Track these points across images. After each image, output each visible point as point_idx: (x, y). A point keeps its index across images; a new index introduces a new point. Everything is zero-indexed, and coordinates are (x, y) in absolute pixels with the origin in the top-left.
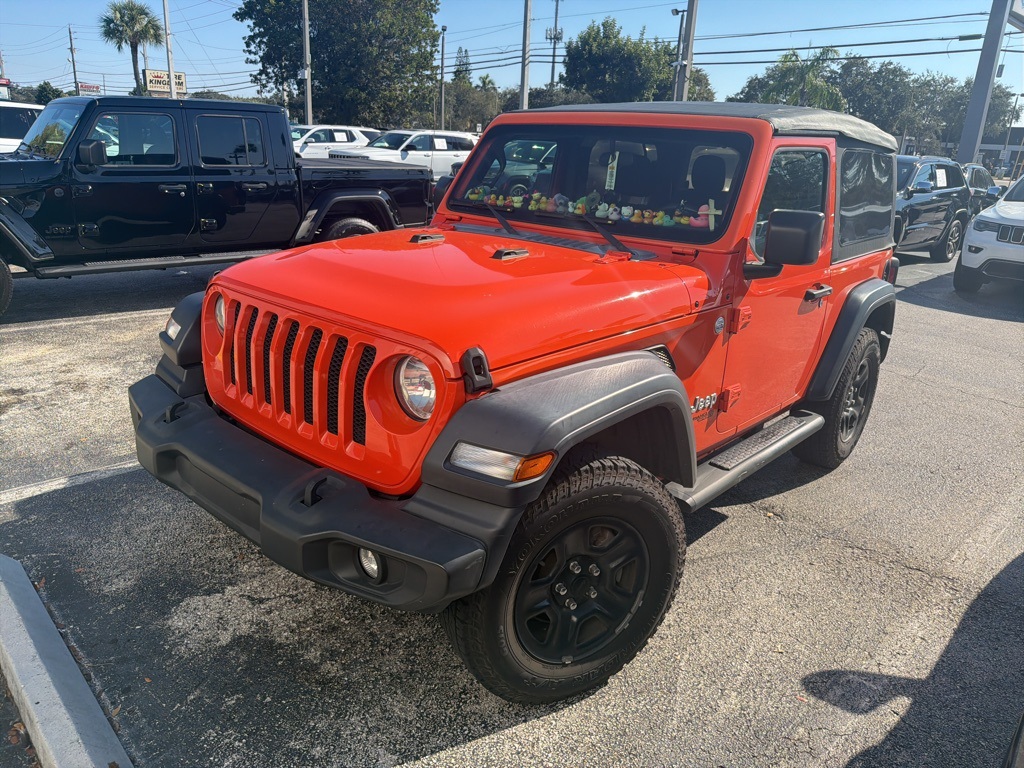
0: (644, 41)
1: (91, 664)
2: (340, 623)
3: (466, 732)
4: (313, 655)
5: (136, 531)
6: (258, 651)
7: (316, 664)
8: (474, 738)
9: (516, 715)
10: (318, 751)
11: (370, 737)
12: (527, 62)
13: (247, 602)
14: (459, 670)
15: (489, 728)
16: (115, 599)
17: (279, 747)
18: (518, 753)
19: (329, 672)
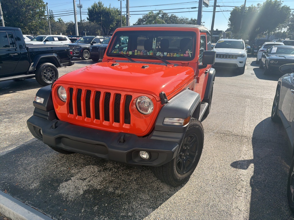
0: (111, 8)
1: (42, 211)
2: (112, 179)
3: (165, 198)
4: (111, 190)
5: (28, 168)
6: (94, 193)
7: (113, 192)
8: (168, 199)
9: (174, 190)
10: (130, 214)
11: (142, 206)
12: (76, 14)
13: (81, 181)
14: (153, 183)
15: (170, 195)
16: (36, 190)
17: (119, 216)
18: (181, 199)
19: (119, 193)
